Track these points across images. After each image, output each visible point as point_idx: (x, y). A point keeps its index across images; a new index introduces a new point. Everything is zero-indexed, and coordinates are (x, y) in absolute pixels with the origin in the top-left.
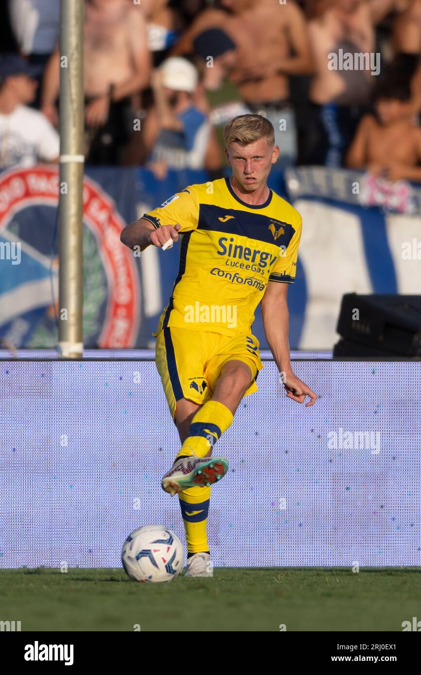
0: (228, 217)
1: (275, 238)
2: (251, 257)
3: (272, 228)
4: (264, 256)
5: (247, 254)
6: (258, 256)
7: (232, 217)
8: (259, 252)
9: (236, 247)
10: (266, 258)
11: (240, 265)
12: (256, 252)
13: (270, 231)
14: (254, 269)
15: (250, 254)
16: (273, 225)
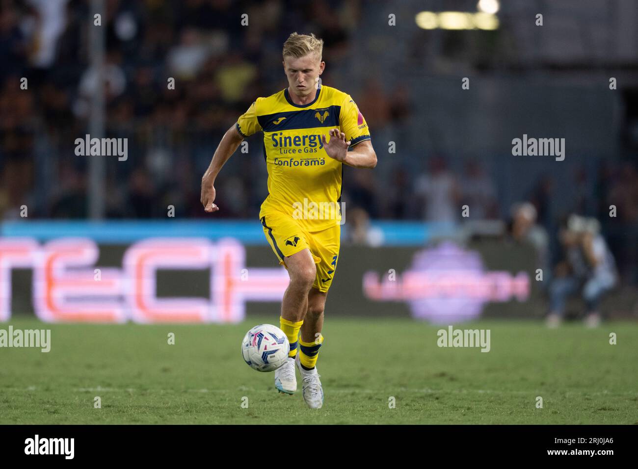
0: (281, 119)
1: (322, 122)
2: (301, 143)
3: (318, 115)
4: (312, 138)
5: (298, 141)
6: (307, 140)
7: (284, 118)
8: (307, 136)
9: (286, 138)
10: (315, 139)
11: (293, 151)
12: (304, 137)
13: (317, 118)
14: (306, 151)
15: (300, 140)
16: (318, 113)
